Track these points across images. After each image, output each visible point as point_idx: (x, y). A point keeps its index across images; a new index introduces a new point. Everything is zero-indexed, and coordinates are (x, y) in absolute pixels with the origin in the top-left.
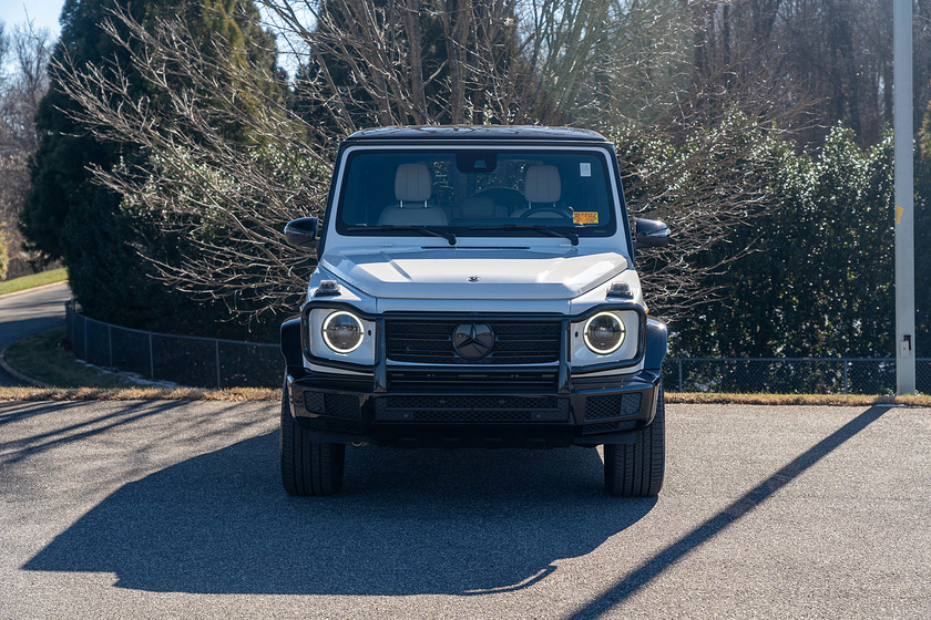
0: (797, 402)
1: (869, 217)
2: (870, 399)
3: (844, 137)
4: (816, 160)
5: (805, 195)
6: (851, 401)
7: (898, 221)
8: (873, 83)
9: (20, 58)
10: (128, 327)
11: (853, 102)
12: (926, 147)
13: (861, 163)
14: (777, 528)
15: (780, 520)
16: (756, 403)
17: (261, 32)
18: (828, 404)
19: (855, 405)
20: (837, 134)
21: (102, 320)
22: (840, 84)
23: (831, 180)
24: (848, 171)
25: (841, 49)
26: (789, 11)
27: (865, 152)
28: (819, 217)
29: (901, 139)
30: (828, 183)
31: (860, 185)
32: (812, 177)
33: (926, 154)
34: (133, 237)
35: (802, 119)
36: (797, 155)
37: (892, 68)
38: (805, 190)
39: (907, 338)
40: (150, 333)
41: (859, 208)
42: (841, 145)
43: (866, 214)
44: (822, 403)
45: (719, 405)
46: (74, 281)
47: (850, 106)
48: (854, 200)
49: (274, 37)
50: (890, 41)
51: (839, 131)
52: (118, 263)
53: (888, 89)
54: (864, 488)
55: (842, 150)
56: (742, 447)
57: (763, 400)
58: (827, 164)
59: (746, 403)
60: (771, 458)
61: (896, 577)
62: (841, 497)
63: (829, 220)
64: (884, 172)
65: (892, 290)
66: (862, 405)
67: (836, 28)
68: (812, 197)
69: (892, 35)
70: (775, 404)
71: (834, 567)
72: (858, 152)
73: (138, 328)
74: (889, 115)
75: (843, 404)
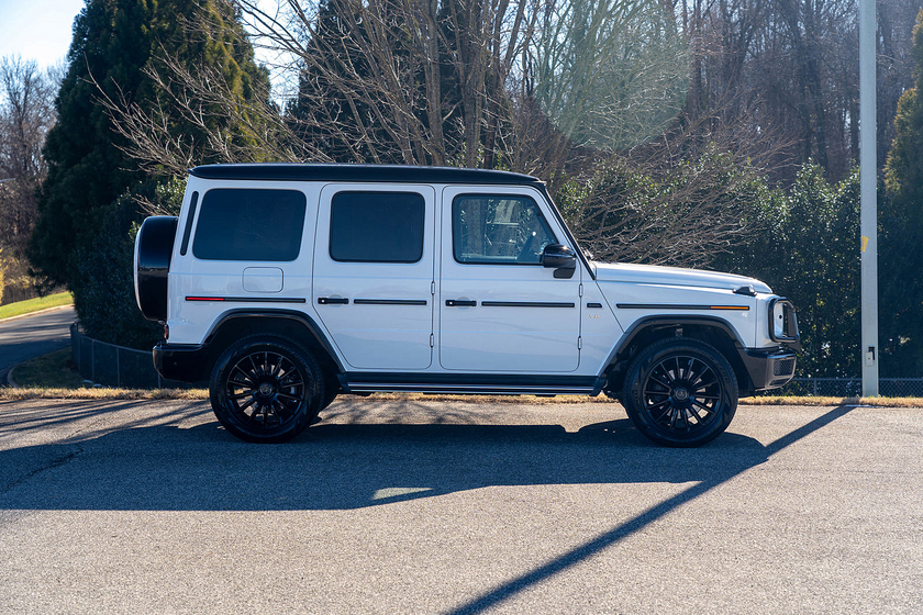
0: (777, 403)
1: (837, 248)
2: (838, 400)
3: (814, 173)
4: (788, 194)
6: (824, 401)
7: (864, 250)
8: (840, 118)
9: (8, 89)
10: (134, 348)
11: (821, 137)
12: (890, 183)
13: (829, 196)
14: (768, 490)
17: (255, 68)
18: (804, 405)
19: (827, 405)
20: (807, 170)
21: (110, 342)
22: (808, 119)
23: (802, 213)
24: (817, 204)
25: (810, 86)
26: (759, 47)
27: (833, 186)
28: (790, 246)
29: (867, 175)
30: (798, 213)
31: (828, 218)
32: (784, 208)
33: (889, 189)
35: (779, 158)
36: (770, 189)
37: (858, 105)
38: (778, 222)
39: (872, 349)
41: (828, 239)
42: (811, 180)
43: (834, 244)
44: (799, 404)
47: (818, 141)
48: (823, 232)
49: (268, 73)
50: (857, 79)
51: (810, 167)
53: (855, 125)
54: (837, 464)
55: (812, 185)
58: (798, 197)
61: (861, 521)
64: (851, 206)
65: (859, 315)
66: (833, 405)
67: (804, 66)
68: (784, 229)
69: (858, 73)
70: (759, 404)
71: (814, 514)
72: (827, 187)
73: (145, 348)
74: (856, 151)
75: (817, 404)
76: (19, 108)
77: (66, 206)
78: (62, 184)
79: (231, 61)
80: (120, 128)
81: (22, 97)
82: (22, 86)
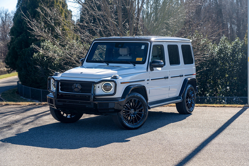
0: (224, 107)
2: (242, 106)
3: (225, 39)
4: (217, 45)
5: (215, 54)
6: (238, 106)
10: (35, 88)
12: (246, 42)
13: (229, 46)
15: (228, 134)
16: (213, 107)
17: (68, 10)
18: (232, 107)
20: (223, 38)
21: (28, 86)
23: (222, 51)
24: (226, 48)
25: (220, 16)
27: (231, 43)
28: (218, 60)
30: (221, 51)
31: (229, 52)
32: (217, 49)
33: (246, 44)
34: (37, 64)
36: (213, 44)
38: (215, 53)
40: (41, 90)
41: (229, 58)
42: (224, 41)
43: (231, 59)
44: (230, 107)
45: (204, 107)
46: (19, 76)
48: (228, 56)
49: (71, 12)
52: (32, 71)
55: (224, 43)
56: (214, 117)
57: (215, 106)
58: (220, 46)
59: (211, 107)
60: (222, 120)
62: (242, 129)
63: (221, 61)
64: (235, 48)
66: (240, 107)
67: (218, 10)
68: (217, 55)
70: (218, 107)
71: (245, 145)
72: (229, 43)
73: (38, 88)
76: (3, 22)
77: (16, 48)
78: (14, 42)
79: (61, 8)
80: (29, 26)
81: (4, 19)
82: (4, 16)
